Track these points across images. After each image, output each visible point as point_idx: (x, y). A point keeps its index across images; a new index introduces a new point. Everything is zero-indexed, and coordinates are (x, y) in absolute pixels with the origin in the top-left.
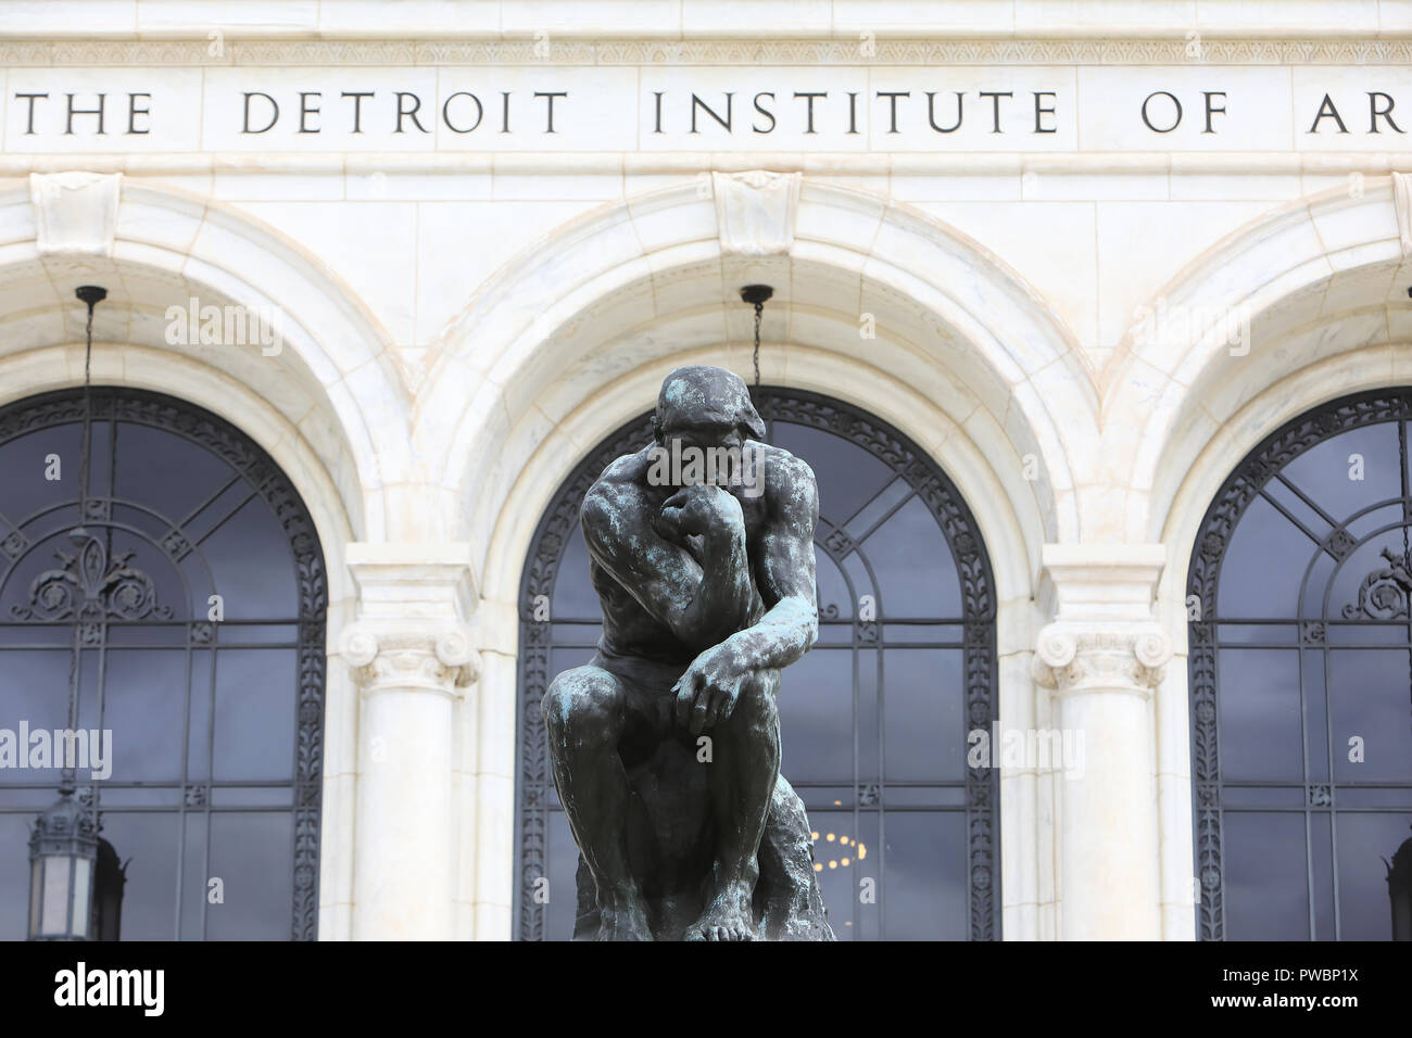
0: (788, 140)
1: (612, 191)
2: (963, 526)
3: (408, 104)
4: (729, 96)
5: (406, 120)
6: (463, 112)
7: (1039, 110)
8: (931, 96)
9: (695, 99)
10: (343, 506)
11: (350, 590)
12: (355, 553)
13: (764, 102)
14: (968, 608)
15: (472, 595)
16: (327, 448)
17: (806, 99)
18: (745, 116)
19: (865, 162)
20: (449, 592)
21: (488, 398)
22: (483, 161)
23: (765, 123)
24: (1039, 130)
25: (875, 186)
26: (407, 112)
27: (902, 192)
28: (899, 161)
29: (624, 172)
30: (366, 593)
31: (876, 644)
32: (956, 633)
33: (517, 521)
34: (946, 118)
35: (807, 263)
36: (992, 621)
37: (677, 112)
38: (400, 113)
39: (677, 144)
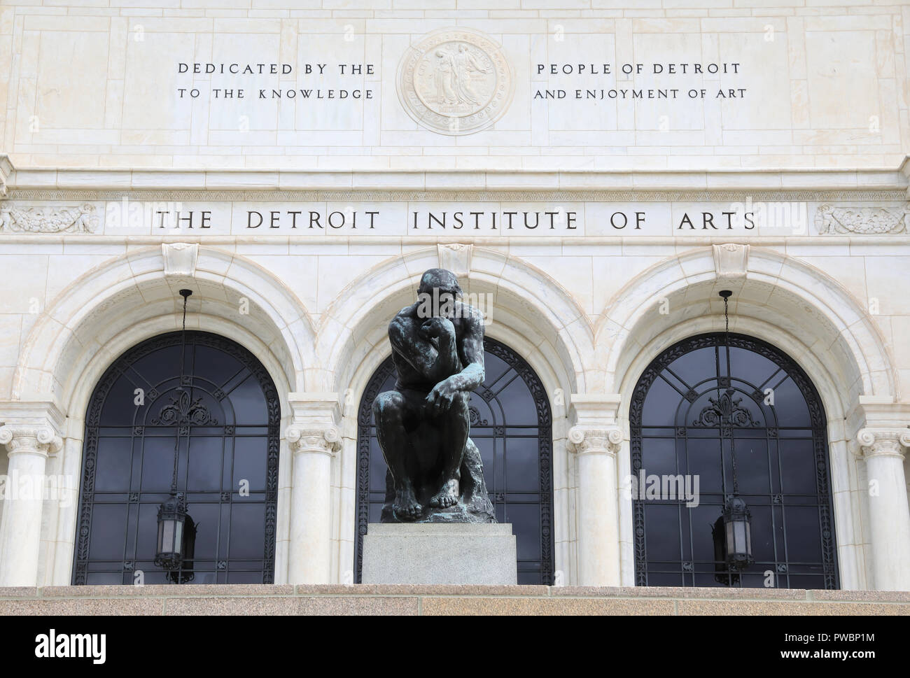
0: (468, 231)
1: (397, 251)
2: (538, 388)
3: (315, 216)
4: (444, 214)
5: (314, 223)
6: (337, 220)
7: (569, 220)
8: (525, 214)
9: (431, 215)
10: (287, 379)
11: (290, 413)
12: (292, 397)
13: (458, 216)
14: (540, 421)
15: (339, 415)
16: (281, 355)
17: (475, 215)
18: (450, 222)
19: (499, 240)
20: (330, 413)
21: (346, 335)
22: (345, 239)
23: (458, 224)
24: (569, 227)
25: (503, 250)
26: (314, 220)
27: (514, 252)
28: (513, 240)
29: (402, 244)
30: (296, 413)
31: (504, 436)
32: (535, 431)
33: (357, 385)
34: (531, 223)
35: (475, 281)
36: (550, 426)
37: (423, 220)
38: (311, 220)
39: (423, 233)
